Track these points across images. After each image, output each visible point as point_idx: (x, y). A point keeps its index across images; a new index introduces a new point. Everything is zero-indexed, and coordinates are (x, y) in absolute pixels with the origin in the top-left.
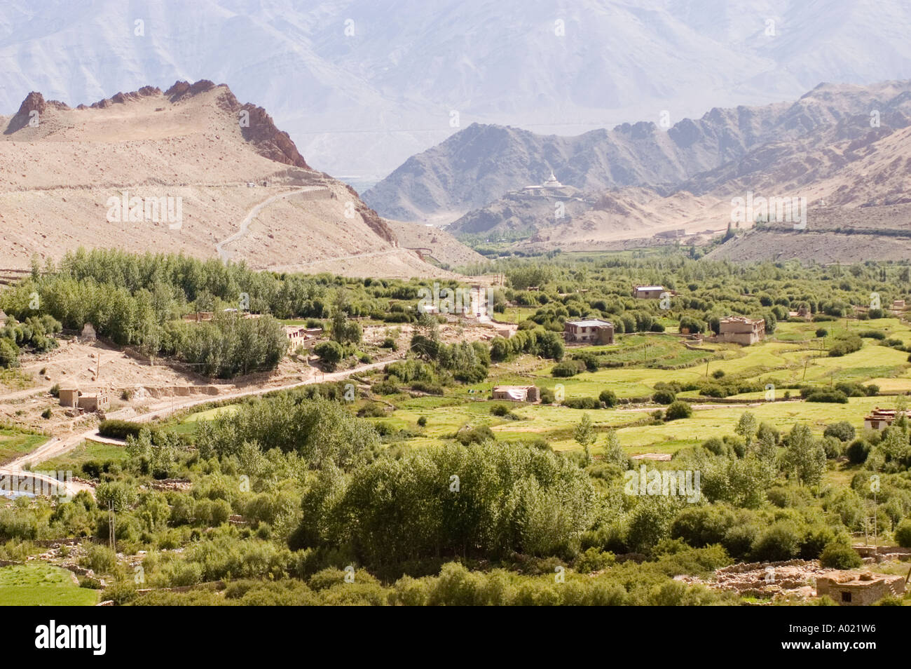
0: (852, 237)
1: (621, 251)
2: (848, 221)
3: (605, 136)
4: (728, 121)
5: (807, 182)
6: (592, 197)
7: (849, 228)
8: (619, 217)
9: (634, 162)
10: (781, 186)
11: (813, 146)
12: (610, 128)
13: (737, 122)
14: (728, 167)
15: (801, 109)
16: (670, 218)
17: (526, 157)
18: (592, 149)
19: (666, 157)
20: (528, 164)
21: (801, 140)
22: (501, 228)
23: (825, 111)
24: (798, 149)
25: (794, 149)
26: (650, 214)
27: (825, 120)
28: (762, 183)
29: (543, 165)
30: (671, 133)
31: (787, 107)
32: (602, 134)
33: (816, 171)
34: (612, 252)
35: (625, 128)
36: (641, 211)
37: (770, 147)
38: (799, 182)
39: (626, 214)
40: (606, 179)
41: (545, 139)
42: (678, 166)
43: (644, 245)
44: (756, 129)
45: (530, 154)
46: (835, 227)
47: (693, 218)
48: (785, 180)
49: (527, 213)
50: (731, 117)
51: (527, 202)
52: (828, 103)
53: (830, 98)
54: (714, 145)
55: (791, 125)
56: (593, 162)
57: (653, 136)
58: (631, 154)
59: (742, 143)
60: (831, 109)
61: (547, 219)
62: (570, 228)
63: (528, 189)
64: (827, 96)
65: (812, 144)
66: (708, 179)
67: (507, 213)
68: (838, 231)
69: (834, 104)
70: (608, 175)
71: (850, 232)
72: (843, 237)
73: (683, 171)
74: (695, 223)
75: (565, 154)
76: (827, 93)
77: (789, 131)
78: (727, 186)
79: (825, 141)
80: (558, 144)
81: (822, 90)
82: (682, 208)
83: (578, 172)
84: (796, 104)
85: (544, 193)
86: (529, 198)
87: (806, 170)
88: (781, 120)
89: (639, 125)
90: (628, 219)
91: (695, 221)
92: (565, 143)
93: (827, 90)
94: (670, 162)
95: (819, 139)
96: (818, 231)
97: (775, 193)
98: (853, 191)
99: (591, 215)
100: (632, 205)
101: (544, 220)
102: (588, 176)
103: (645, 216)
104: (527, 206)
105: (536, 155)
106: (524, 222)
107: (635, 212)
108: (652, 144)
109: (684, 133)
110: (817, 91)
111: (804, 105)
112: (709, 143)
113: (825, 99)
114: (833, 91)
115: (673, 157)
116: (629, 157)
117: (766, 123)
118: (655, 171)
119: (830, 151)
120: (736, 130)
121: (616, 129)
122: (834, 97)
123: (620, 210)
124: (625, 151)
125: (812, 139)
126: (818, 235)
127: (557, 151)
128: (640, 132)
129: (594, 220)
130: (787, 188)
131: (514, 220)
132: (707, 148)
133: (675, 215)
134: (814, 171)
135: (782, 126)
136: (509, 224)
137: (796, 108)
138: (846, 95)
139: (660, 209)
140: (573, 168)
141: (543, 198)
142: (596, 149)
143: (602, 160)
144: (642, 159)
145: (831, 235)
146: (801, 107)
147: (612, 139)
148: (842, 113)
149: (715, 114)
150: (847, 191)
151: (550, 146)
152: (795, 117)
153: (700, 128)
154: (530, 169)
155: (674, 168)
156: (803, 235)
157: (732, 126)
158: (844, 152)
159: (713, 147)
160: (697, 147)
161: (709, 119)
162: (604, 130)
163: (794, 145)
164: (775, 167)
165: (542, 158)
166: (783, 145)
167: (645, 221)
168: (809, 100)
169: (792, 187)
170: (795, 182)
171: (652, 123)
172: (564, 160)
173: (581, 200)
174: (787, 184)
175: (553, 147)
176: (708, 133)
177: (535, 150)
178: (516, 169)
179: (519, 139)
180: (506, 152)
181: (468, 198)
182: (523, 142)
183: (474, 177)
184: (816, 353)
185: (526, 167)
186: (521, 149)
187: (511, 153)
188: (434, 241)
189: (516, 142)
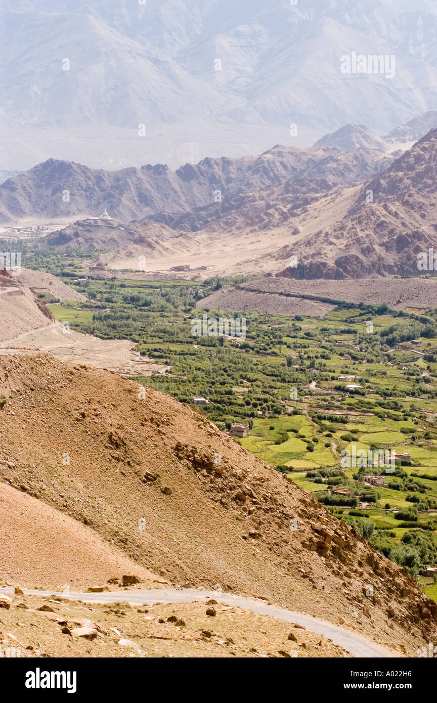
0: (289, 298)
1: (152, 281)
2: (287, 288)
3: (135, 173)
4: (216, 167)
5: (264, 228)
6: (130, 228)
7: (287, 293)
8: (148, 250)
9: (152, 191)
10: (248, 229)
11: (269, 197)
12: (138, 167)
13: (221, 168)
14: (214, 206)
15: (262, 162)
16: (179, 252)
17: (83, 184)
18: (126, 181)
19: (174, 189)
20: (84, 188)
21: (262, 192)
22: (72, 244)
23: (278, 164)
24: (259, 198)
25: (257, 198)
26: (167, 249)
27: (277, 170)
28: (236, 226)
29: (94, 190)
30: (178, 172)
31: (254, 160)
32: (134, 171)
33: (270, 221)
34: (147, 281)
35: (149, 167)
36: (163, 246)
37: (242, 195)
38: (260, 227)
39: (153, 248)
40: (134, 201)
41: (96, 172)
42: (181, 195)
43: (166, 279)
44: (233, 173)
45: (86, 181)
46: (280, 291)
47: (193, 252)
48: (251, 225)
49: (89, 235)
50: (217, 164)
51: (89, 228)
52: (280, 159)
53: (282, 155)
54: (205, 182)
55: (256, 172)
56: (126, 190)
57: (165, 174)
58: (151, 184)
59: (223, 182)
60: (282, 163)
61: (101, 240)
62: (119, 255)
63: (90, 220)
64: (280, 154)
65: (269, 196)
66: (201, 212)
67: (77, 235)
68: (281, 294)
69: (284, 159)
70: (136, 199)
71: (288, 295)
72: (284, 298)
73: (184, 199)
74: (195, 257)
75: (108, 183)
76: (280, 152)
77: (254, 176)
78: (214, 226)
79: (276, 194)
80: (104, 175)
81: (277, 150)
82: (187, 245)
83: (116, 195)
84: (260, 158)
85: (100, 223)
86: (90, 225)
87: (264, 220)
88: (249, 168)
89: (158, 166)
90: (154, 251)
91: (194, 254)
92: (109, 176)
93: (281, 150)
94: (176, 192)
95: (273, 193)
96: (270, 293)
97: (243, 233)
98: (292, 250)
99: (132, 247)
100: (157, 242)
101: (99, 241)
102: (122, 199)
103: (164, 250)
104: (89, 231)
105: (90, 182)
106: (86, 240)
107: (158, 247)
108: (165, 179)
109: (187, 173)
110: (273, 151)
111: (265, 160)
112: (202, 181)
113: (279, 156)
114: (284, 151)
115: (178, 189)
116: (150, 188)
117: (239, 169)
118: (166, 198)
119: (280, 209)
120: (220, 173)
121: (143, 168)
122: (284, 155)
123: (150, 245)
124: (148, 185)
125: (268, 192)
126: (269, 295)
127: (103, 181)
128: (158, 170)
129: (133, 251)
130: (252, 231)
131: (81, 239)
132: (200, 184)
133: (183, 249)
134: (269, 221)
135: (250, 172)
136: (77, 241)
137: (260, 161)
138: (292, 154)
139: (174, 245)
140: (113, 193)
141: (99, 226)
142: (128, 180)
143: (132, 189)
144: (158, 189)
145: (277, 296)
146: (263, 160)
147: (140, 174)
148: (289, 166)
149: (207, 161)
150: (288, 249)
151: (99, 177)
152: (259, 167)
153: (197, 170)
154: (85, 191)
155: (179, 197)
156: (262, 294)
157: (218, 171)
158: (288, 210)
159: (205, 184)
160: (194, 183)
161: (203, 165)
162: (135, 168)
163: (257, 195)
164: (244, 209)
165: (94, 184)
166: (250, 194)
167: (164, 252)
168: (268, 156)
169: (255, 230)
170: (256, 228)
171: (166, 165)
172: (108, 187)
173: (123, 229)
174: (252, 228)
175: (101, 177)
176: (202, 173)
177: (89, 178)
178: (76, 191)
179: (79, 171)
180: (71, 179)
181: (44, 208)
182: (82, 173)
183: (49, 195)
184: (270, 442)
185: (83, 189)
186: (81, 178)
187: (74, 180)
188: (51, 284)
189: (78, 173)
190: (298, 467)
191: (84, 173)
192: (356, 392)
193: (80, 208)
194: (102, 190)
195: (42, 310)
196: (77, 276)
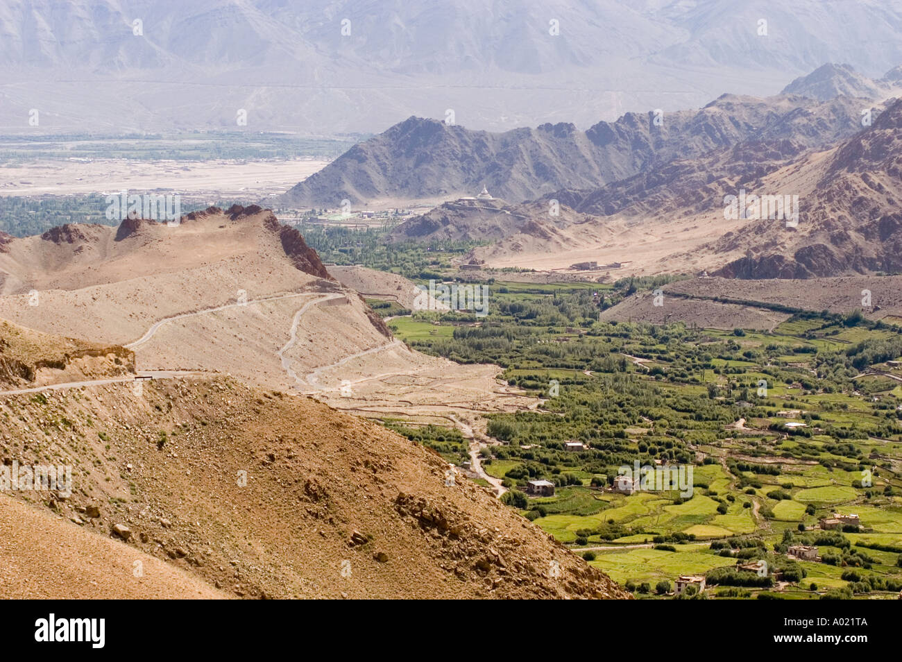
0: (726, 305)
1: (544, 284)
2: (724, 291)
3: (530, 135)
4: (640, 125)
5: (703, 209)
6: (518, 211)
7: (723, 298)
8: (542, 241)
9: (554, 159)
10: (681, 211)
11: (712, 166)
12: (534, 127)
13: (648, 127)
14: (637, 179)
15: (705, 118)
16: (585, 243)
17: (458, 151)
18: (518, 147)
19: (583, 156)
20: (459, 156)
21: (702, 159)
22: (440, 234)
23: (726, 120)
24: (698, 168)
25: (696, 168)
26: (568, 239)
27: (726, 129)
28: (665, 207)
29: (473, 159)
30: (589, 134)
31: (693, 115)
32: (527, 132)
33: (711, 200)
34: (536, 284)
35: (548, 127)
36: (561, 236)
37: (674, 164)
38: (697, 208)
39: (548, 239)
40: (529, 174)
41: (476, 134)
42: (594, 165)
43: (562, 280)
44: (665, 134)
45: (462, 147)
46: (714, 296)
47: (604, 243)
48: (685, 205)
49: (462, 222)
50: (643, 121)
51: (462, 212)
52: (729, 113)
53: (732, 108)
54: (626, 147)
55: (696, 132)
56: (518, 158)
57: (572, 136)
58: (552, 151)
59: (652, 147)
60: (732, 119)
61: (479, 229)
62: (501, 248)
63: (464, 200)
64: (729, 106)
65: (712, 164)
66: (619, 189)
67: (445, 221)
68: (715, 300)
69: (735, 114)
70: (531, 171)
71: (725, 301)
72: (720, 305)
73: (597, 169)
74: (606, 250)
75: (492, 149)
76: (729, 104)
77: (694, 137)
78: (635, 207)
79: (722, 162)
80: (487, 139)
81: (725, 101)
82: (596, 234)
83: (504, 166)
84: (701, 113)
85: (477, 205)
86: (463, 208)
87: (703, 198)
88: (687, 126)
89: (561, 126)
90: (550, 243)
91: (605, 247)
92: (493, 139)
93: (730, 101)
94: (586, 161)
95: (717, 160)
96: (700, 298)
97: (675, 217)
98: (736, 239)
99: (519, 237)
100: (553, 231)
101: (476, 229)
102: (512, 171)
103: (564, 241)
104: (463, 216)
105: (467, 149)
106: (459, 229)
107: (555, 237)
108: (571, 143)
109: (600, 134)
110: (720, 101)
111: (708, 114)
112: (622, 145)
113: (727, 109)
114: (735, 102)
115: (588, 156)
116: (550, 155)
117: (673, 128)
118: (573, 169)
119: (724, 182)
120: (647, 134)
121: (540, 128)
122: (735, 108)
123: (544, 235)
124: (547, 152)
125: (711, 159)
126: (700, 302)
127: (485, 146)
128: (561, 131)
129: (520, 243)
130: (686, 214)
131: (451, 228)
132: (620, 149)
133: (589, 240)
134: (710, 200)
135: (688, 132)
136: (447, 231)
137: (701, 116)
138: (746, 106)
139: (577, 234)
140: (500, 163)
141: (476, 209)
142: (520, 146)
143: (526, 157)
144: (561, 157)
145: (711, 302)
146: (706, 116)
147: (536, 137)
148: (741, 122)
149: (629, 118)
150: (732, 237)
151: (480, 141)
152: (701, 124)
153: (614, 130)
154: (461, 160)
155: (590, 167)
156: (689, 301)
157: (643, 130)
158: (736, 184)
159: (626, 149)
160: (611, 147)
161: (623, 123)
162: (528, 129)
163: (695, 163)
164: (678, 183)
165: (473, 152)
166: (686, 163)
167: (564, 245)
168: (713, 109)
169: (691, 212)
170: (692, 209)
171: (572, 124)
172: (492, 155)
173: (508, 213)
174: (686, 209)
175: (483, 142)
176: (622, 135)
177: (466, 144)
178: (448, 161)
179: (452, 134)
180: (441, 144)
181: (405, 185)
182: (456, 137)
183: (411, 166)
184: (667, 501)
185: (458, 159)
186: (455, 143)
187: (445, 146)
188: (399, 288)
189: (451, 137)
190: (703, 534)
191: (459, 135)
192: (798, 432)
193: (454, 185)
194: (485, 159)
195: (374, 324)
196: (442, 278)
